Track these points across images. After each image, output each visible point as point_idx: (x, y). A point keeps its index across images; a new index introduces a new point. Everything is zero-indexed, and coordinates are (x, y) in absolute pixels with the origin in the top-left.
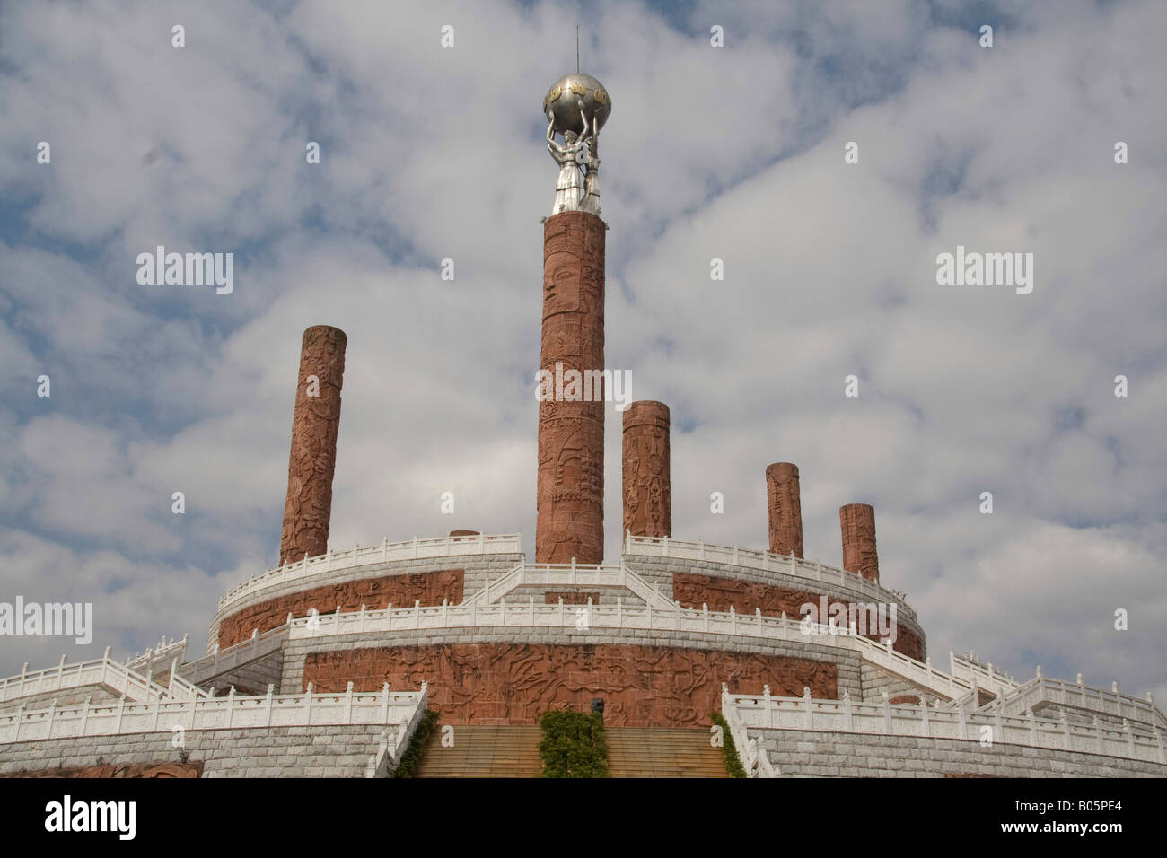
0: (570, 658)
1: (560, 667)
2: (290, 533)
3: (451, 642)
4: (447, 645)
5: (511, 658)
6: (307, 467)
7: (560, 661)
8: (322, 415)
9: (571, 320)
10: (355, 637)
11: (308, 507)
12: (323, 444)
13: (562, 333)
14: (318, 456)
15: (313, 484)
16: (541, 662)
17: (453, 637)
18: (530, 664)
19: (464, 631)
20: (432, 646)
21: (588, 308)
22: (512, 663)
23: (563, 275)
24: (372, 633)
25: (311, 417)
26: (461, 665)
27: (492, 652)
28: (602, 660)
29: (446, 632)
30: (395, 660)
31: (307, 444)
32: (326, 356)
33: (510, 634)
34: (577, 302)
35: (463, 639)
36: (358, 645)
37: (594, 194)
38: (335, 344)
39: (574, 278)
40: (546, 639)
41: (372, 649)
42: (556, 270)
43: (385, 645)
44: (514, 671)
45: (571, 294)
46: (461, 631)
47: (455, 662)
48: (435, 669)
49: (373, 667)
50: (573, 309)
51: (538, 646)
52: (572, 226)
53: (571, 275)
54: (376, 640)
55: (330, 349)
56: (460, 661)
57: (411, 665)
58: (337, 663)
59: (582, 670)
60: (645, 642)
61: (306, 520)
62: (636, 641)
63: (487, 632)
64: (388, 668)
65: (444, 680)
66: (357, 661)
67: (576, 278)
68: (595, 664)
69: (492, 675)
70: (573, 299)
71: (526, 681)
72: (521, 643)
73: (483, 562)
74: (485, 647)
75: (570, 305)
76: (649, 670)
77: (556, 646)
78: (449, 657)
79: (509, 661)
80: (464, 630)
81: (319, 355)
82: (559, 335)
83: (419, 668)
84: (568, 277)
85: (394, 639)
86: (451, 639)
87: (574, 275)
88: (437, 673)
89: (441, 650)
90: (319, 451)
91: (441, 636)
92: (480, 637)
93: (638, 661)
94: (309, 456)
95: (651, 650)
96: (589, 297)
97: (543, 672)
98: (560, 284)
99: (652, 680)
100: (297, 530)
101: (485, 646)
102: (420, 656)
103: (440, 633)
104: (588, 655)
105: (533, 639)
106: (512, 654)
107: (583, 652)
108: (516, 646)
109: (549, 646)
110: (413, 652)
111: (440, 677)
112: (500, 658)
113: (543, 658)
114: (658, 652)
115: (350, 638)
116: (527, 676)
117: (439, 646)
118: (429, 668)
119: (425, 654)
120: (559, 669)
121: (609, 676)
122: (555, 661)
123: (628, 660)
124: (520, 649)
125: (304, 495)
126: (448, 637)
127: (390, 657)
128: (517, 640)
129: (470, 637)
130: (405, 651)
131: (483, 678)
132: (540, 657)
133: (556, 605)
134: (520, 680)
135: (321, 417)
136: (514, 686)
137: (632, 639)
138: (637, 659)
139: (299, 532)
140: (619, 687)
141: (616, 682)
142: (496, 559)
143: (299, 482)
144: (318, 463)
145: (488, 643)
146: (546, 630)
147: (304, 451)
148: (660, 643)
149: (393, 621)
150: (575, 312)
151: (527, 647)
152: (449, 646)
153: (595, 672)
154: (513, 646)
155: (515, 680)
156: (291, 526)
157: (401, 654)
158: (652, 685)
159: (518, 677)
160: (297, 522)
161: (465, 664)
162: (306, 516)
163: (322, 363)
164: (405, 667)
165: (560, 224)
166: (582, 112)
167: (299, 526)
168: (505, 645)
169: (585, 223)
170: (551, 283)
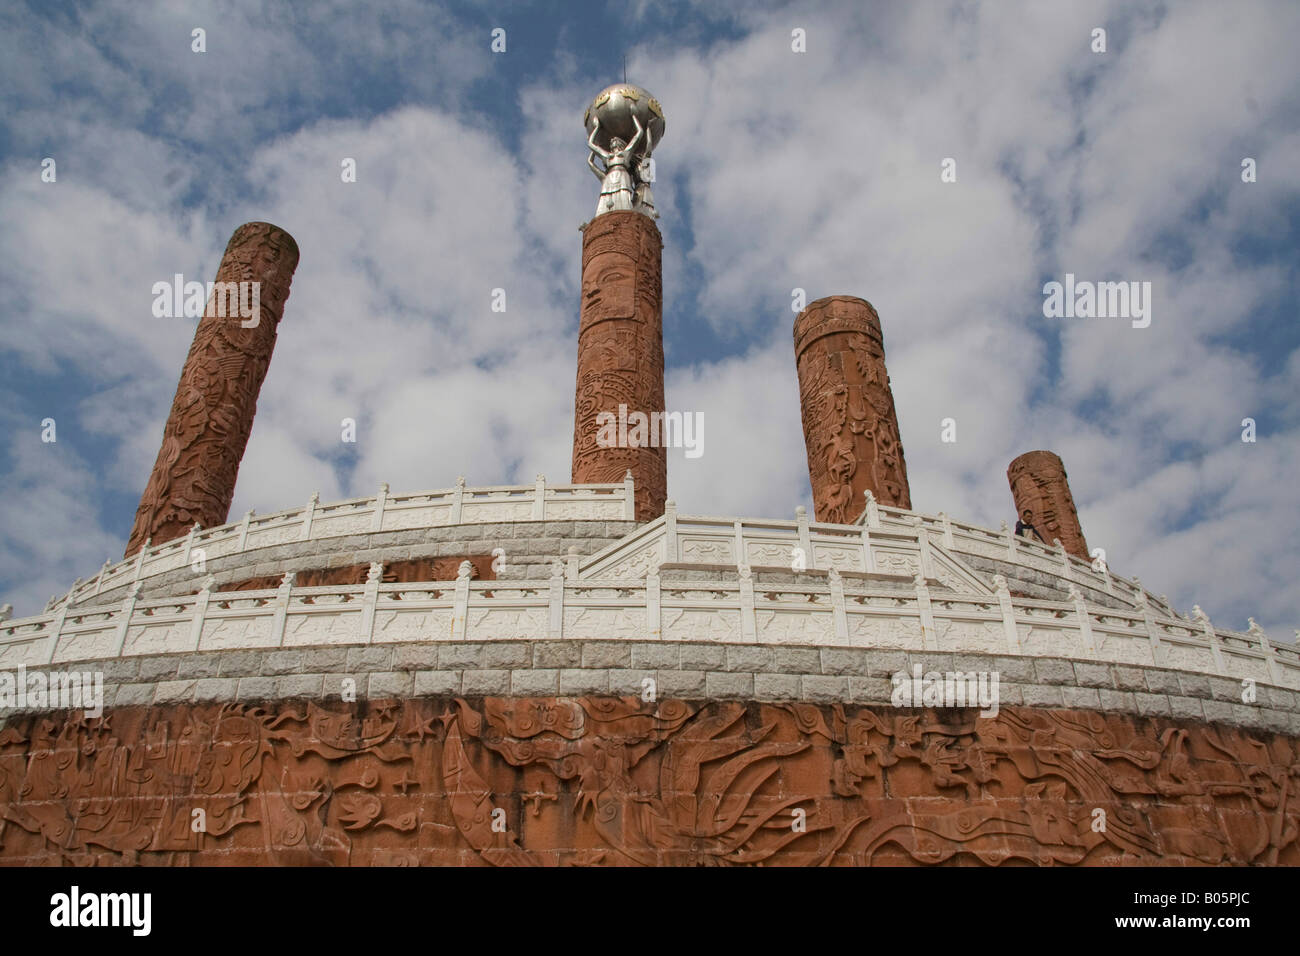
0: (902, 747)
1: (872, 778)
2: (142, 529)
3: (484, 687)
4: (467, 698)
5: (699, 745)
6: (195, 421)
7: (869, 757)
8: (237, 345)
9: (623, 327)
10: (166, 665)
11: (185, 487)
12: (231, 387)
13: (610, 344)
14: (217, 406)
15: (202, 449)
16: (804, 764)
17: (487, 673)
18: (769, 770)
19: (530, 654)
20: (414, 701)
21: (646, 319)
22: (703, 765)
23: (611, 277)
24: (220, 654)
25: (217, 344)
26: (519, 770)
27: (632, 728)
28: (1003, 757)
29: (465, 655)
30: (283, 742)
31: (203, 384)
32: (260, 262)
33: (686, 666)
34: (632, 308)
35: (524, 680)
36: (167, 691)
37: (647, 205)
38: (278, 251)
39: (629, 280)
40: (809, 687)
41: (211, 704)
42: (602, 272)
43: (254, 693)
44: (712, 794)
45: (622, 297)
46: (519, 654)
47: (497, 756)
48: (422, 778)
49: (208, 764)
50: (626, 316)
51: (788, 709)
52: (624, 226)
53: (623, 277)
54: (227, 675)
55: (269, 254)
56: (515, 753)
57: (336, 762)
58: (89, 746)
59: (945, 789)
60: (1108, 700)
61: (178, 508)
62: (1087, 699)
63: (610, 659)
64: (252, 771)
65: (453, 819)
66: (157, 742)
67: (630, 281)
68: (982, 768)
69: (637, 805)
70: (626, 304)
71: (762, 830)
72: (730, 698)
73: (544, 539)
74: (609, 709)
75: (623, 310)
76: (1144, 789)
77: (851, 710)
78: (475, 740)
79: (692, 758)
80: (532, 652)
81: (249, 260)
82: (606, 345)
83: (364, 772)
84: (619, 279)
85: (286, 673)
86: (485, 679)
87: (628, 277)
88: (429, 794)
89: (447, 716)
90: (221, 399)
91: (448, 668)
92: (584, 673)
93: (1106, 761)
94: (202, 404)
95: (1130, 724)
96: (646, 305)
97: (817, 797)
98: (607, 288)
99: (1158, 826)
100: (157, 523)
101: (605, 706)
102: (373, 731)
103: (447, 656)
104: (958, 738)
105: (769, 686)
106: (700, 734)
107: (938, 728)
108: (713, 706)
109: (827, 709)
110: (346, 717)
111: (440, 808)
112: (660, 747)
113: (807, 751)
114: (1151, 731)
115: (148, 669)
116: (765, 814)
117: (438, 702)
118: (402, 776)
119: (389, 727)
120: (870, 788)
121: (1037, 812)
122: (853, 758)
123: (1079, 755)
124: (732, 718)
125: (183, 464)
126: (473, 673)
127: (266, 732)
128: (716, 686)
129: (551, 674)
130: (322, 713)
131: (598, 816)
132: (801, 745)
133: (823, 589)
134: (737, 826)
135: (235, 348)
136: (719, 849)
137: (1073, 690)
138: (1103, 752)
139: (159, 527)
140: (1072, 847)
141: (1061, 830)
142: (577, 531)
143: (177, 445)
144: (216, 415)
145: (616, 695)
146: (807, 660)
147: (194, 394)
148: (1147, 704)
149: (294, 621)
150: (629, 319)
151: (752, 711)
152: (476, 700)
153: (987, 796)
154: (705, 708)
155: (720, 827)
156: (146, 518)
157: (304, 724)
158: (1166, 839)
159: (733, 816)
160: (160, 510)
161: (534, 765)
162: (179, 501)
163: (250, 271)
164: (315, 770)
165: (607, 224)
166: (634, 117)
167: (162, 517)
168: (673, 703)
169: (640, 225)
170: (593, 287)
